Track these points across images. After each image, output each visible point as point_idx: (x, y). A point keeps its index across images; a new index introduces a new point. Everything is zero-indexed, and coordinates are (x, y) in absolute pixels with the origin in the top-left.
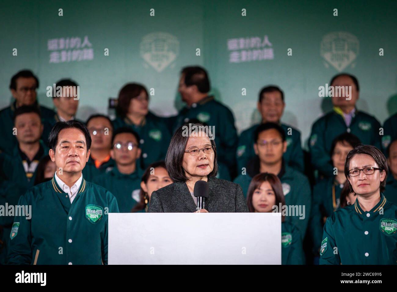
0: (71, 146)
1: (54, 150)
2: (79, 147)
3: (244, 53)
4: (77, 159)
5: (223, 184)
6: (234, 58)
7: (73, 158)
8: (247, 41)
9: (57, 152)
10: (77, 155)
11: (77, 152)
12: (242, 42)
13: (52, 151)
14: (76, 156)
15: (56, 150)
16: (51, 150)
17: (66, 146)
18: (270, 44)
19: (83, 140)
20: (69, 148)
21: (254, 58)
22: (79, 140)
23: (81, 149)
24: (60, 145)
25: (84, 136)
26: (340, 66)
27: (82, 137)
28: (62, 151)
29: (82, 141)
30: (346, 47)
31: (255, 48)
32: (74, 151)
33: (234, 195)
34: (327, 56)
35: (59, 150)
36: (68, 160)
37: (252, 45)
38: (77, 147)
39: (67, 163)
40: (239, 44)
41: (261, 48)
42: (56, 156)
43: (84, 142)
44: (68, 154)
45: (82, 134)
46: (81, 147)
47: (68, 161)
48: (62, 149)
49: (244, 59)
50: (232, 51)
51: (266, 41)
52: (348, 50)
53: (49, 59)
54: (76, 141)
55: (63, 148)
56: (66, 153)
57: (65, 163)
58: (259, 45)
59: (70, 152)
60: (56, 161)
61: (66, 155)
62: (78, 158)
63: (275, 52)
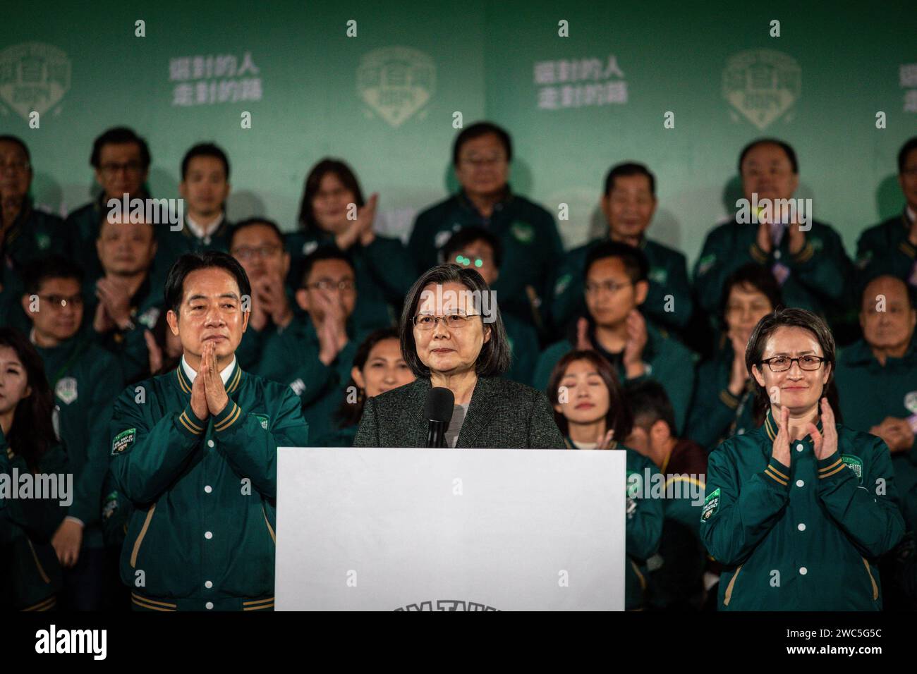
0: (210, 306)
1: (178, 314)
2: (226, 306)
3: (567, 91)
4: (225, 331)
5: (509, 390)
6: (547, 100)
7: (215, 329)
8: (575, 66)
9: (183, 318)
10: (224, 323)
11: (222, 316)
12: (564, 69)
13: (172, 315)
14: (221, 325)
15: (181, 313)
16: (171, 311)
17: (198, 304)
18: (620, 73)
19: (234, 291)
20: (207, 311)
21: (588, 101)
22: (225, 292)
23: (231, 310)
24: (188, 303)
25: (236, 283)
26: (761, 117)
27: (232, 286)
28: (192, 315)
29: (231, 294)
30: (775, 80)
31: (590, 81)
32: (216, 317)
33: (526, 415)
34: (737, 99)
35: (186, 313)
36: (205, 334)
37: (584, 76)
38: (222, 306)
39: (204, 340)
40: (556, 72)
41: (603, 81)
42: (180, 324)
43: (235, 295)
44: (204, 323)
45: (231, 278)
46: (230, 306)
47: (205, 337)
48: (192, 312)
49: (567, 102)
50: (543, 86)
51: (613, 66)
52: (779, 87)
53: (173, 97)
54: (220, 295)
55: (194, 308)
56: (201, 319)
57: (200, 339)
58: (597, 75)
59: (208, 318)
60: (181, 334)
61: (202, 323)
62: (226, 328)
63: (629, 89)
